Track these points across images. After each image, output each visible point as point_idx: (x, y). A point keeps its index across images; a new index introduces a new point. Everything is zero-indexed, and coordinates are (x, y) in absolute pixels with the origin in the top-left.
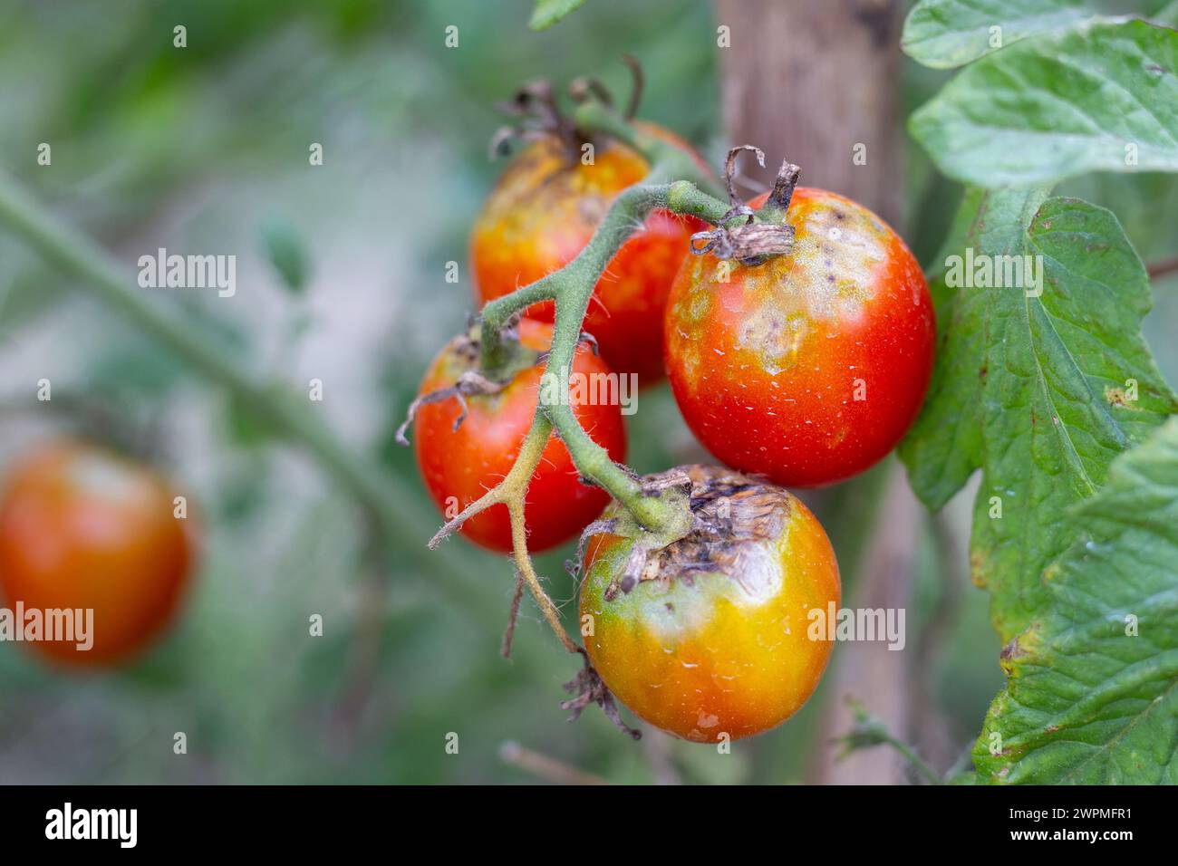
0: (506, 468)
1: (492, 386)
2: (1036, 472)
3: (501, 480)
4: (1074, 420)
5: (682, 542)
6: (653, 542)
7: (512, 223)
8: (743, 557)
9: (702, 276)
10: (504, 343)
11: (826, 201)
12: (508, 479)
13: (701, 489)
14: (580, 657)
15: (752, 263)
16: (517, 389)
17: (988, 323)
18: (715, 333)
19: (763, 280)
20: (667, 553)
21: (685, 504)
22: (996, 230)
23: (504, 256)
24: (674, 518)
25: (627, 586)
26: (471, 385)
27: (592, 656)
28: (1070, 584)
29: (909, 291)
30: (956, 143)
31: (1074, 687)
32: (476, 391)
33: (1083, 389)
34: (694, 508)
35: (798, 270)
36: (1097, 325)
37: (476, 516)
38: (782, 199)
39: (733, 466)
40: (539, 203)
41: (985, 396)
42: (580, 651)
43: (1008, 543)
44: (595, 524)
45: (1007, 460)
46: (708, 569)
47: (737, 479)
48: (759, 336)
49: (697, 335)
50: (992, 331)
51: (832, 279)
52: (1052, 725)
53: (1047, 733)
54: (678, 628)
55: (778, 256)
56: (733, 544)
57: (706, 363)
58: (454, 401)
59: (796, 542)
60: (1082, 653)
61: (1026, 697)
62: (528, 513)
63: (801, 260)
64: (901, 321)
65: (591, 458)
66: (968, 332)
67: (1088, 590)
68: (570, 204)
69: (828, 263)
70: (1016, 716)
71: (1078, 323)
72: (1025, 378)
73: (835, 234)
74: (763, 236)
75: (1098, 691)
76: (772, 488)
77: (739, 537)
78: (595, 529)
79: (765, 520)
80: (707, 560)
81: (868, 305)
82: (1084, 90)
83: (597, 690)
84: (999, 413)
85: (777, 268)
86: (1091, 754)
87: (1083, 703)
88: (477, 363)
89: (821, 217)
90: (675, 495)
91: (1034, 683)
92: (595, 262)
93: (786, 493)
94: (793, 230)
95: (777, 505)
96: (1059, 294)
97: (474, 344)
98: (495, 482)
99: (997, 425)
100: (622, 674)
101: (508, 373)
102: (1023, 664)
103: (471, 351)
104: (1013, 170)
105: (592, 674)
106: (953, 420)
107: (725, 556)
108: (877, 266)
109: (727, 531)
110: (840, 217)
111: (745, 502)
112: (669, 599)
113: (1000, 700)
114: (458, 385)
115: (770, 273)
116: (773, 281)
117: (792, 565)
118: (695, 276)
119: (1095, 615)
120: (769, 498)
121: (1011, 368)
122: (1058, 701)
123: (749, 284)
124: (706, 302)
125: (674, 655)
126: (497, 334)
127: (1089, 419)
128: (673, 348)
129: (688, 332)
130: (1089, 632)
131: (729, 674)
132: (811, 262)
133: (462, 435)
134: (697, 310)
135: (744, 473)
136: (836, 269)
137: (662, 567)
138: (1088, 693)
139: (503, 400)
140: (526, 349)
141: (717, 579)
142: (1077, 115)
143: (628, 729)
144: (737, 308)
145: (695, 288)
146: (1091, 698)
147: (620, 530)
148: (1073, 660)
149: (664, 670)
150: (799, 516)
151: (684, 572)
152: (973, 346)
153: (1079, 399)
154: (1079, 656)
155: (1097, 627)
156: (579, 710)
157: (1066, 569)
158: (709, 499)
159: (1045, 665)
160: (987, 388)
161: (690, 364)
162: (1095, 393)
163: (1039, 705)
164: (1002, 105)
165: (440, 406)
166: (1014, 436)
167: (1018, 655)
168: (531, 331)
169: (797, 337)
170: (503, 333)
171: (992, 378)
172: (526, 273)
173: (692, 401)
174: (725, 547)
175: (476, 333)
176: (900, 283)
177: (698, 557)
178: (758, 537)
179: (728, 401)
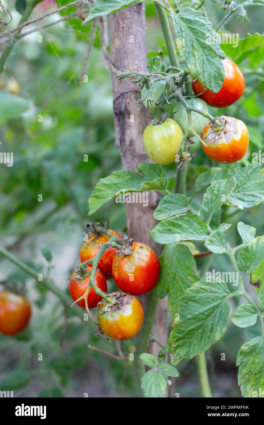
0: (84, 293)
1: (82, 278)
2: (178, 292)
3: (83, 295)
4: (183, 282)
5: (114, 305)
6: (109, 305)
7: (86, 249)
8: (125, 307)
9: (117, 258)
10: (84, 271)
11: (139, 244)
12: (84, 295)
13: (118, 295)
14: (98, 326)
15: (126, 256)
16: (86, 279)
17: (169, 265)
18: (120, 268)
19: (127, 259)
20: (112, 307)
21: (115, 298)
22: (169, 249)
23: (85, 255)
24: (113, 301)
25: (104, 312)
26: (78, 278)
27: (100, 326)
28: (181, 311)
29: (154, 260)
30: (157, 237)
31: (183, 329)
32: (79, 279)
33: (184, 277)
34: (117, 299)
35: (133, 257)
36: (186, 266)
37: (79, 301)
38: (131, 244)
39: (124, 292)
40: (91, 245)
41: (169, 278)
42: (98, 325)
43: (174, 304)
44: (100, 302)
45: (173, 289)
46: (118, 309)
47: (125, 294)
48: (127, 269)
49: (117, 269)
50: (169, 267)
51: (139, 258)
52: (181, 336)
53: (180, 337)
54: (114, 320)
55: (131, 255)
56: (123, 305)
57: (118, 274)
58: (75, 281)
59: (134, 304)
60: (184, 323)
61: (176, 331)
62: (88, 300)
63: (134, 255)
64: (152, 265)
65: (98, 291)
66: (166, 267)
67: (184, 312)
68: (96, 245)
69: (139, 256)
70: (174, 335)
71: (183, 266)
72: (175, 275)
73: (140, 250)
74: (127, 251)
75: (187, 330)
76: (130, 295)
77: (124, 304)
78: (100, 303)
79: (129, 301)
80: (118, 308)
81: (146, 263)
82: (179, 226)
83: (101, 332)
84: (171, 281)
85: (130, 257)
86: (188, 341)
87: (185, 332)
88: (79, 274)
89: (138, 247)
90: (113, 297)
91: (177, 329)
92: (99, 256)
93: (133, 296)
94: (132, 250)
95: (131, 298)
96: (179, 261)
97: (79, 271)
98: (82, 295)
99: (171, 283)
100: (105, 328)
101: (85, 276)
102: (175, 325)
103: (79, 272)
104: (166, 241)
105: (100, 329)
106: (164, 283)
107: (122, 307)
108: (148, 256)
109: (122, 303)
110: (141, 247)
111: (126, 298)
112: (112, 315)
113: (172, 332)
114: (76, 278)
115: (129, 258)
116: (129, 259)
117: (134, 309)
118: (116, 258)
119: (186, 316)
120: (130, 297)
121: (173, 273)
122: (181, 332)
123: (125, 260)
124: (118, 263)
125: (113, 324)
126: (83, 269)
127: (185, 282)
128: (113, 271)
129: (115, 268)
130: (185, 319)
131: (122, 328)
132: (136, 255)
133: (77, 287)
134: (117, 264)
135: (126, 293)
136: (140, 257)
137: (111, 309)
138: (186, 330)
139: (84, 281)
140: (88, 272)
141: (120, 311)
142: (178, 230)
143: (106, 339)
144: (123, 264)
145: (116, 261)
146: (186, 331)
147: (104, 303)
148: (182, 324)
149: (111, 327)
150: (135, 300)
151: (114, 310)
152: (166, 269)
153: (183, 279)
154: (184, 324)
155: (186, 318)
156: (98, 335)
157: (180, 308)
158: (120, 297)
159: (178, 325)
160: (169, 277)
161: (116, 274)
162: (186, 278)
163: (178, 333)
164: (164, 229)
165: (73, 282)
166: (174, 285)
167: (174, 324)
168: (89, 268)
169: (133, 269)
170: (84, 269)
171: (170, 275)
172: (88, 258)
173: (117, 280)
174: (121, 305)
175: (79, 269)
176: (152, 259)
177: (117, 308)
178: (127, 304)
179: (122, 280)
